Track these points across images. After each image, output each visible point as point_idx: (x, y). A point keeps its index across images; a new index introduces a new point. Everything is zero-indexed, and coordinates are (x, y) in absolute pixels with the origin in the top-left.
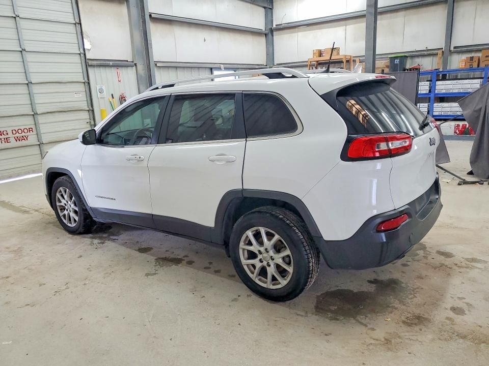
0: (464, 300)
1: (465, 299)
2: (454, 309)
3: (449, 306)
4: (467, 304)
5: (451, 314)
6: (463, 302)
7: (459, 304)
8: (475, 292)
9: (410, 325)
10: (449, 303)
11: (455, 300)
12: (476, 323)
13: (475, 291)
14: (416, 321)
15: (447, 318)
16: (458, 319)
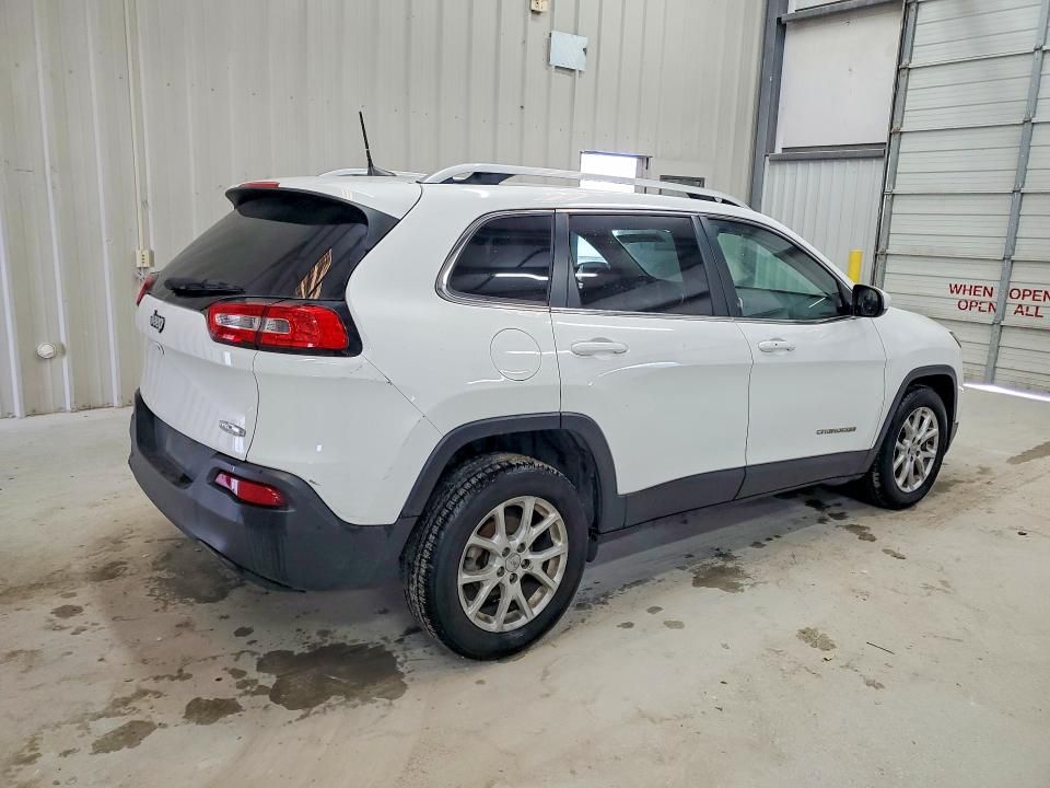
0: (73, 630)
1: (73, 634)
2: (76, 610)
3: (87, 610)
4: (62, 628)
5: (73, 602)
6: (70, 627)
7: (74, 621)
8: (63, 655)
9: (113, 564)
10: (91, 614)
11: (87, 623)
12: (29, 610)
13: (66, 657)
14: (110, 571)
15: (74, 595)
16: (59, 602)
